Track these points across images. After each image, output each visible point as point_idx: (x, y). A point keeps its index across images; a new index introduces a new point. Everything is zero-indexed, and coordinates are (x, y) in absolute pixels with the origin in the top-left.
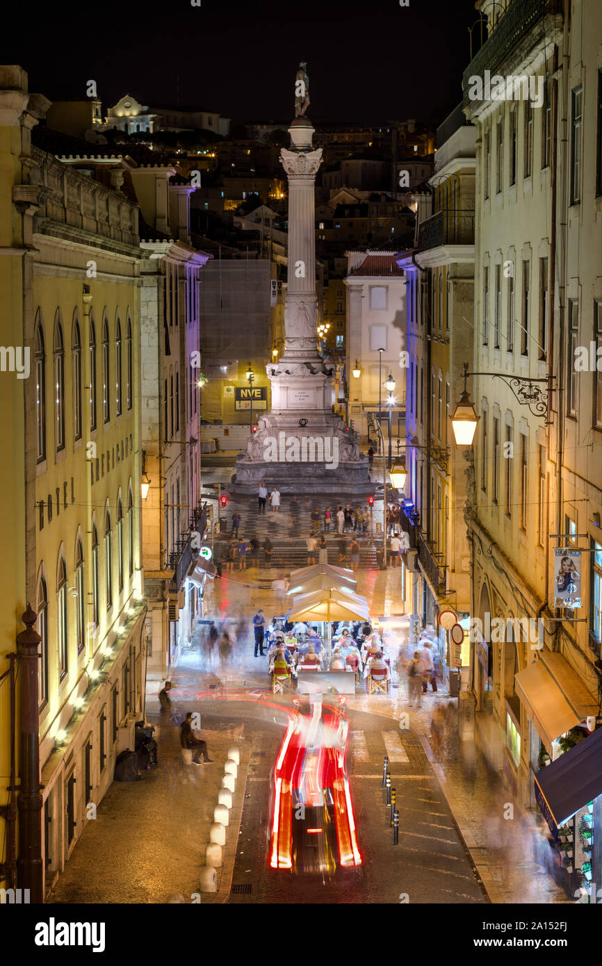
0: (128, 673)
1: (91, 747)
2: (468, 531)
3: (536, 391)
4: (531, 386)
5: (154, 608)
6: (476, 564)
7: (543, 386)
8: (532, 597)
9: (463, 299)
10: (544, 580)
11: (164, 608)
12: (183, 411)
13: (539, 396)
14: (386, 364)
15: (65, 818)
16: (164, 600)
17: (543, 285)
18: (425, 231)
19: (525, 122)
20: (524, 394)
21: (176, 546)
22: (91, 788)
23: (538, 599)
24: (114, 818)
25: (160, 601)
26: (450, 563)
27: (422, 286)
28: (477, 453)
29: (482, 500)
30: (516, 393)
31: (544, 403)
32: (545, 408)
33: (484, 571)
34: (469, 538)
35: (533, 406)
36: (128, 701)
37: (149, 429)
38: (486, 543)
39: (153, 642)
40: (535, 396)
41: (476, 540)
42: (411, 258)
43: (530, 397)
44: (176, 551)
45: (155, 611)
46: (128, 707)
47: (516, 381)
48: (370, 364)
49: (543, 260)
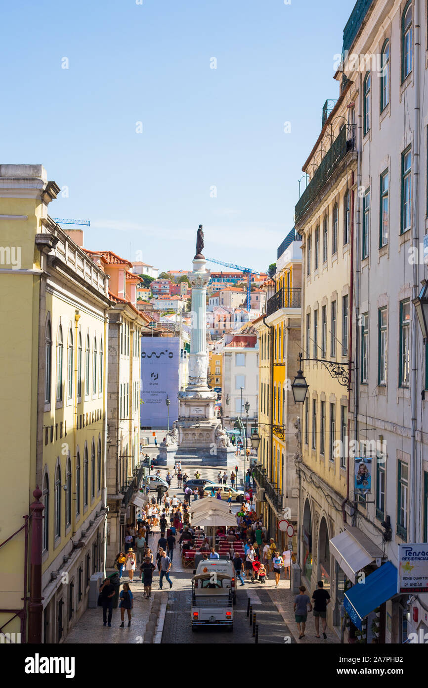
0: (96, 548)
1: (73, 586)
2: (297, 470)
3: (342, 370)
4: (339, 367)
5: (112, 517)
6: (302, 488)
7: (346, 368)
8: (338, 497)
9: (293, 339)
10: (346, 486)
11: (118, 517)
12: (131, 406)
13: (344, 373)
14: (244, 397)
15: (57, 624)
16: (117, 512)
17: (345, 313)
18: (270, 304)
19: (333, 223)
20: (335, 372)
21: (125, 483)
22: (73, 610)
23: (342, 497)
24: (86, 629)
25: (115, 512)
26: (285, 493)
27: (269, 336)
28: (302, 423)
29: (305, 450)
30: (331, 371)
31: (347, 378)
32: (347, 380)
33: (306, 491)
34: (297, 473)
35: (340, 379)
36: (96, 565)
37: (111, 411)
38: (308, 473)
39: (111, 537)
40: (341, 373)
41: (302, 474)
42: (263, 321)
43: (338, 374)
44: (125, 485)
45: (112, 519)
46: (96, 569)
47: (330, 364)
48: (236, 397)
49: (345, 298)
